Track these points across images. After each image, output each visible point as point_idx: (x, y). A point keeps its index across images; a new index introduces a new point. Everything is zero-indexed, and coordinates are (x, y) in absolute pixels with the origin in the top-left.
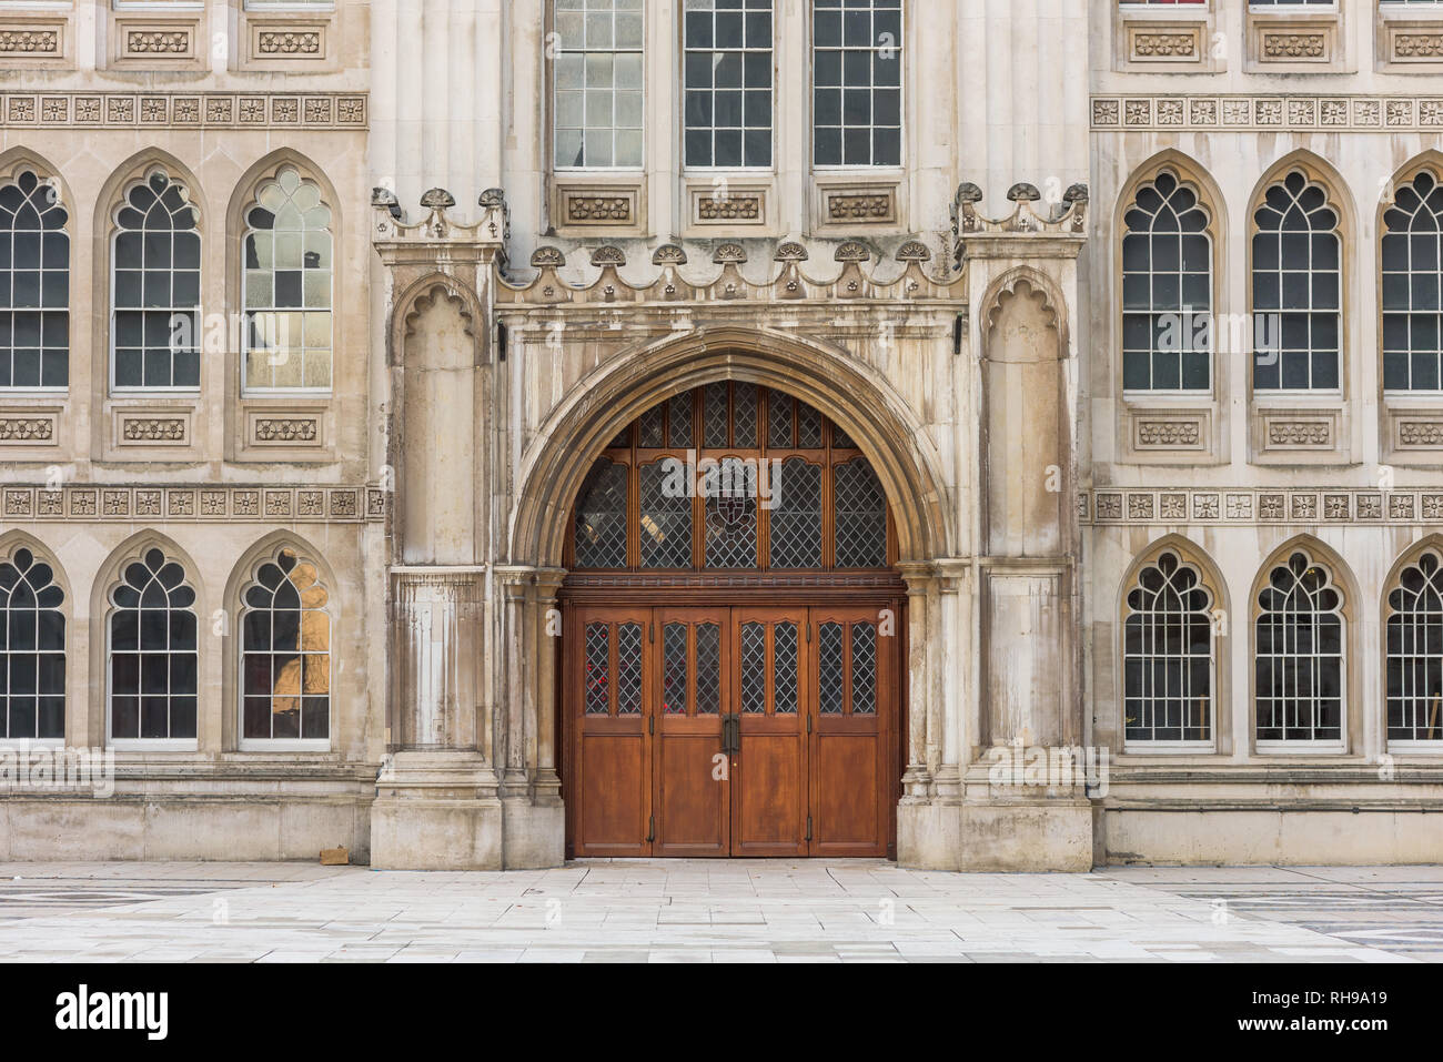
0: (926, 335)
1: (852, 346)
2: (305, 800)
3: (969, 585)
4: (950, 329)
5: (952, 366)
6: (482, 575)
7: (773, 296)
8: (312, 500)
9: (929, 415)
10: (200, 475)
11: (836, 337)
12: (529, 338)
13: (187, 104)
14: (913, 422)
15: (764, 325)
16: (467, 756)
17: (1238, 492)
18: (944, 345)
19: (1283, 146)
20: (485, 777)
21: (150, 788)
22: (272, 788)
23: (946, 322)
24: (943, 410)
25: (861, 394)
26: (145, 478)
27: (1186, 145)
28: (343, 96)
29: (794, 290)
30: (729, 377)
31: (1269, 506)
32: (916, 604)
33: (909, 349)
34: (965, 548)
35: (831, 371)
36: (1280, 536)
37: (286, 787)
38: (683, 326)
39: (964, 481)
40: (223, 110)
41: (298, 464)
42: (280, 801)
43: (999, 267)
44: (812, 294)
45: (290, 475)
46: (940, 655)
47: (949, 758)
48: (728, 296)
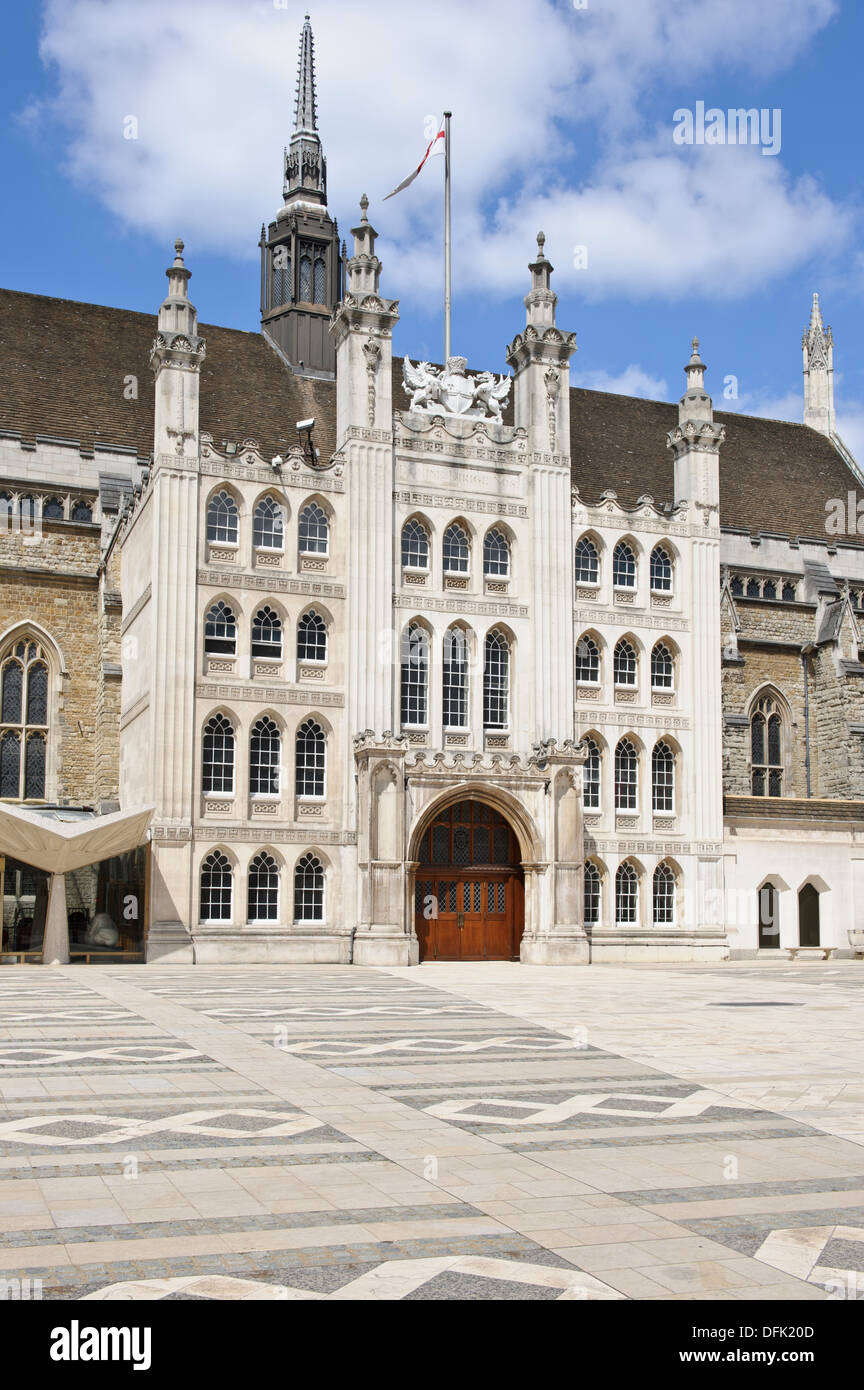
0: (535, 789)
1: (514, 791)
2: (322, 942)
3: (550, 872)
4: (544, 786)
5: (544, 798)
6: (400, 865)
7: (491, 773)
8: (324, 835)
9: (536, 815)
10: (285, 826)
11: (509, 787)
12: (413, 784)
13: (282, 693)
14: (531, 814)
15: (488, 782)
16: (395, 927)
17: (612, 842)
18: (542, 791)
19: (626, 730)
20: (402, 934)
21: (268, 938)
22: (310, 938)
23: (543, 784)
24: (540, 813)
25: (515, 807)
26: (266, 826)
27: (598, 728)
28: (336, 695)
29: (498, 771)
30: (471, 798)
31: (622, 845)
32: (527, 878)
33: (531, 793)
34: (548, 858)
35: (507, 800)
36: (624, 857)
37: (316, 938)
38: (464, 782)
39: (548, 836)
40: (294, 698)
41: (319, 823)
42: (315, 942)
43: (561, 767)
44: (504, 773)
45: (316, 827)
46: (538, 895)
47: (542, 927)
48: (478, 771)
